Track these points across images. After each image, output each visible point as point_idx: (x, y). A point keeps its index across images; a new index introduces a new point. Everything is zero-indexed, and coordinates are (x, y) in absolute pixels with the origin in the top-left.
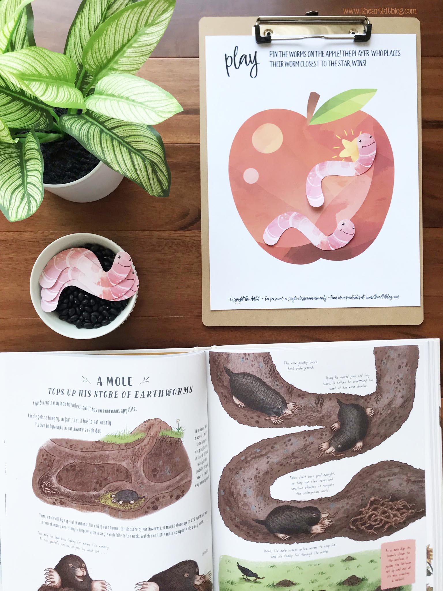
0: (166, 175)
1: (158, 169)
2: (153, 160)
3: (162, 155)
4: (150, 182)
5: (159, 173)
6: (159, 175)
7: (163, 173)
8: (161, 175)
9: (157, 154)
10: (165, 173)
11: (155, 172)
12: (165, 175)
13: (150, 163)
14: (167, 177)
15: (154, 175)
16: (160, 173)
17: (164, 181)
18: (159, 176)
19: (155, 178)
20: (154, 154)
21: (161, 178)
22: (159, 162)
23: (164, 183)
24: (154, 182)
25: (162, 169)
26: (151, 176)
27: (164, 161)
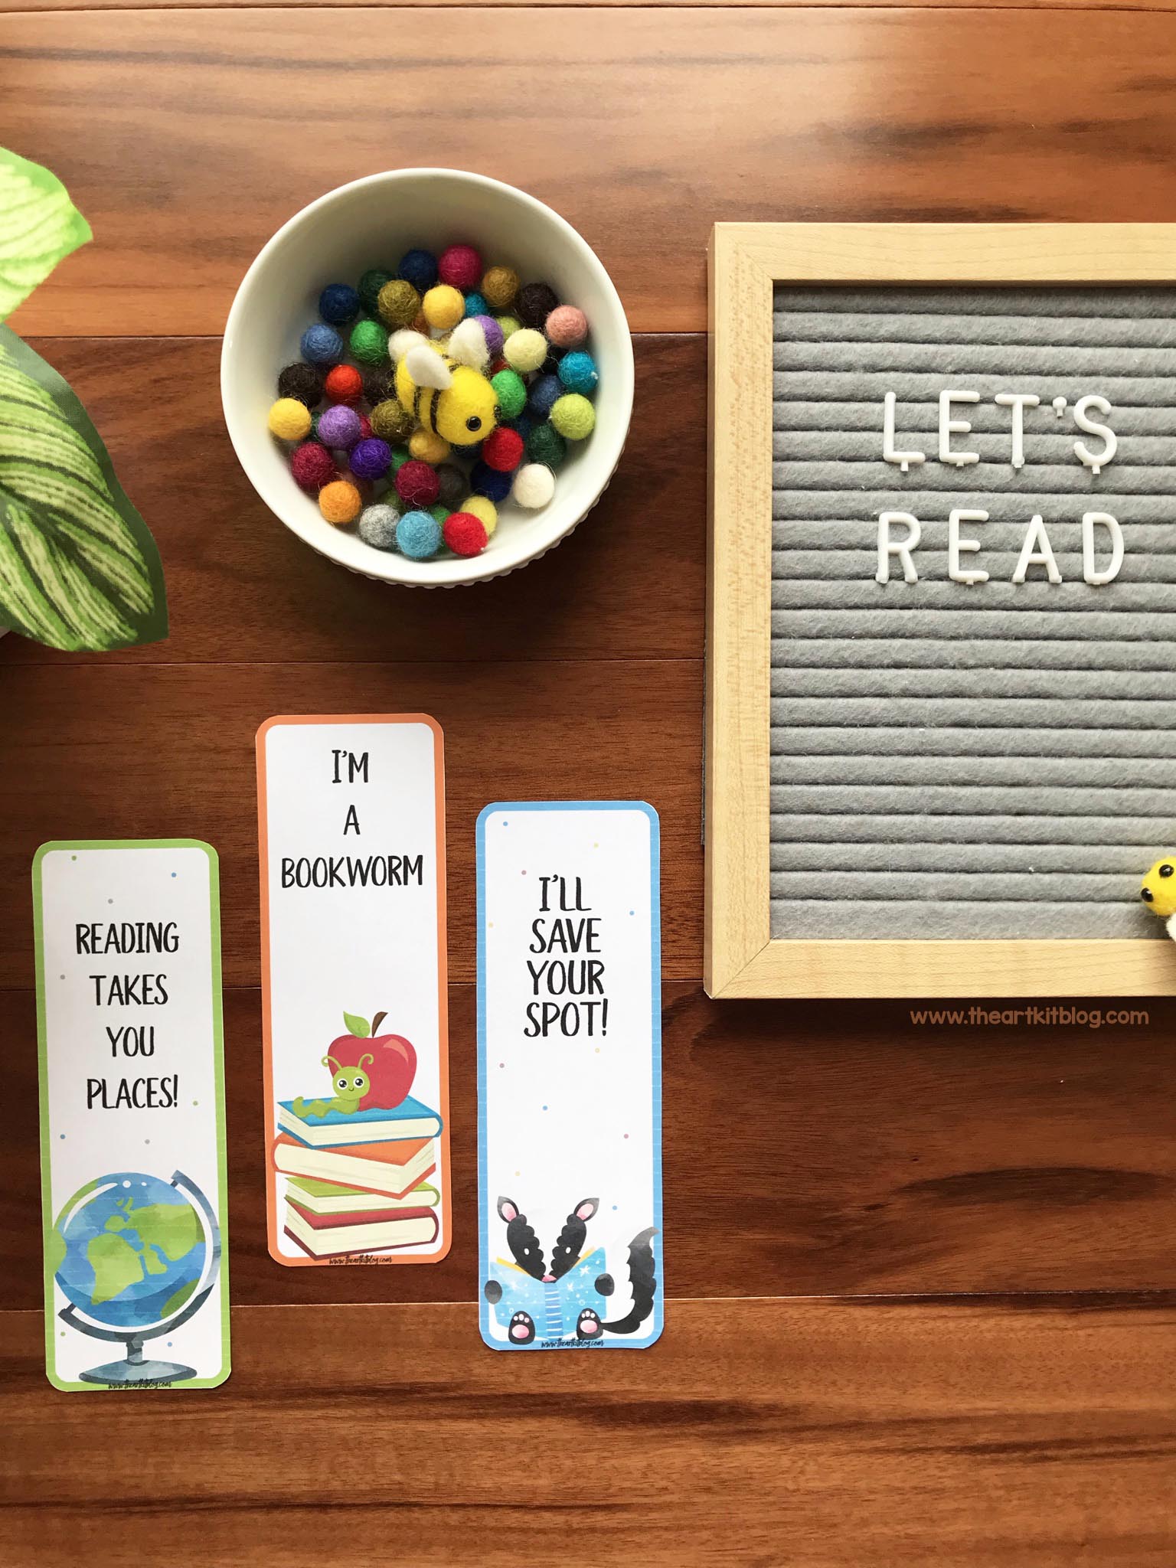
0: (128, 551)
1: (83, 533)
2: (43, 498)
3: (88, 470)
4: (46, 597)
5: (91, 549)
6: (94, 557)
7: (113, 545)
8: (103, 556)
9: (62, 470)
10: (120, 545)
11: (63, 548)
12: (125, 554)
13: (31, 516)
14: (137, 557)
15: (63, 564)
16: (93, 549)
17: (122, 578)
18: (96, 563)
19: (72, 574)
20: (47, 471)
21: (104, 569)
22: (82, 500)
23: (126, 587)
24: (70, 593)
25: (102, 529)
26: (45, 570)
27: (108, 495)
